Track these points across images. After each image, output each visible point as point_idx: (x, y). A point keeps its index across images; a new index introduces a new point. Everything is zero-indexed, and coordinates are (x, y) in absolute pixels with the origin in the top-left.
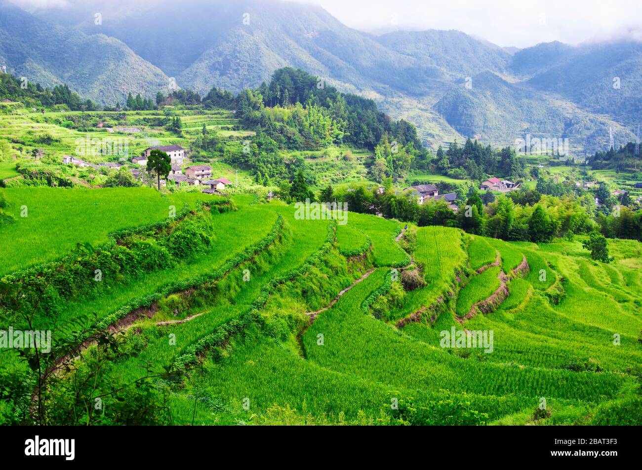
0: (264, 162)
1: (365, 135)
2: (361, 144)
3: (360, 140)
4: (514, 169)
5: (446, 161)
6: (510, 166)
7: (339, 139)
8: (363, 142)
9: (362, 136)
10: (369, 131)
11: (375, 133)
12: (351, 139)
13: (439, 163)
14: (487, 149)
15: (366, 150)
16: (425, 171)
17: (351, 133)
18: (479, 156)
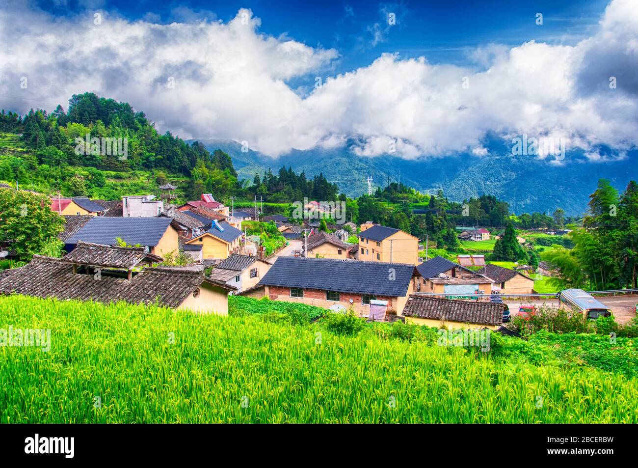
0: (45, 176)
1: (180, 160)
2: (175, 168)
3: (174, 164)
4: (329, 194)
5: (263, 188)
6: (325, 191)
7: (150, 162)
8: (177, 167)
9: (176, 160)
10: (183, 155)
11: (190, 158)
12: (164, 163)
13: (257, 190)
14: (301, 175)
15: (181, 175)
16: (244, 199)
17: (163, 157)
18: (296, 183)
